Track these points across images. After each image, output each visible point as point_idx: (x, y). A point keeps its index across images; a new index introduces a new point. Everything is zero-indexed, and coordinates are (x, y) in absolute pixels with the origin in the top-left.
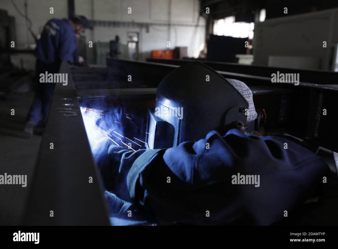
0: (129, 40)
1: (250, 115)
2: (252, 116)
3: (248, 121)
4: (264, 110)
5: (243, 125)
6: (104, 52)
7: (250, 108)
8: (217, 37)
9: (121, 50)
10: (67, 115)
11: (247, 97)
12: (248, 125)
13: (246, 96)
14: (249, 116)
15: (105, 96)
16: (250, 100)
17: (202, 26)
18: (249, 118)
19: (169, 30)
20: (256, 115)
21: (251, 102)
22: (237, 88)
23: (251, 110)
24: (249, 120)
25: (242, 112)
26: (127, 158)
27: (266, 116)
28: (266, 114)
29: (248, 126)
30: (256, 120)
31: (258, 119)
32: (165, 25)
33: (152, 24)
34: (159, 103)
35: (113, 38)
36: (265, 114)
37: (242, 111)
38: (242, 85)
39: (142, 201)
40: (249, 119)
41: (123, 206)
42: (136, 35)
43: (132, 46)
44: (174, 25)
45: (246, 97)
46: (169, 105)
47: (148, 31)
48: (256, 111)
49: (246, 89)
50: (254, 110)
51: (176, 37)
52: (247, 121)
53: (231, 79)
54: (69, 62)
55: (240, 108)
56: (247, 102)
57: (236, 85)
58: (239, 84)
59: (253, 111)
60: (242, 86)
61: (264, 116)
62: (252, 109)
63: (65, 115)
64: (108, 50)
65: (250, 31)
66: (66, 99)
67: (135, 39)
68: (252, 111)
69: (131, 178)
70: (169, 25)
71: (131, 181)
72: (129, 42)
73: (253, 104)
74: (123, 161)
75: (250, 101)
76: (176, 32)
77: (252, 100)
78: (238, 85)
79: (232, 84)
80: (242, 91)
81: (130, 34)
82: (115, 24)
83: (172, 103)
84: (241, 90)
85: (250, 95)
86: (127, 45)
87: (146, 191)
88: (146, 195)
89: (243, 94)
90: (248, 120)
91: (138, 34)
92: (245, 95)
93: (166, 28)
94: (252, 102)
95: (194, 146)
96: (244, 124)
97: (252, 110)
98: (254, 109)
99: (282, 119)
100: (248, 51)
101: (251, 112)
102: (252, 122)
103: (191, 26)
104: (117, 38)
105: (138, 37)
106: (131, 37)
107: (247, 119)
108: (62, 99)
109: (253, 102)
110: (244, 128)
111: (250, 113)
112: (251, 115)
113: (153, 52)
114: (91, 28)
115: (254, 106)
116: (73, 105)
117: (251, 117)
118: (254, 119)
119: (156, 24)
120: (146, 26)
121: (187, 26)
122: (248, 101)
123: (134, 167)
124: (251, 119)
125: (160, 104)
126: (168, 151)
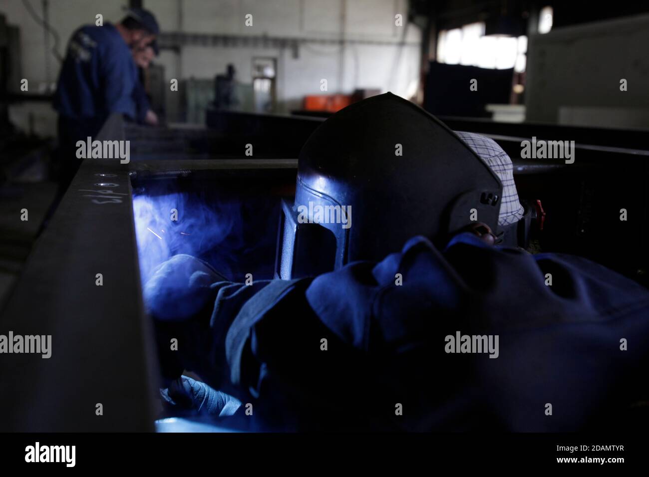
0: (257, 73)
1: (507, 210)
2: (512, 212)
3: (502, 225)
4: (540, 201)
5: (490, 231)
6: (202, 98)
7: (507, 195)
8: (445, 66)
9: (239, 94)
10: (100, 201)
11: (500, 170)
12: (502, 233)
13: (497, 168)
14: (505, 213)
15: (190, 171)
16: (507, 176)
17: (412, 45)
18: (505, 218)
19: (342, 52)
20: (522, 211)
21: (509, 183)
22: (478, 151)
23: (508, 199)
24: (504, 222)
25: (488, 204)
26: (227, 298)
27: (545, 214)
28: (545, 212)
29: (503, 235)
30: (521, 222)
31: (526, 220)
32: (332, 42)
33: (304, 41)
34: (302, 184)
35: (222, 70)
36: (542, 211)
37: (488, 200)
38: (488, 144)
39: (255, 389)
40: (505, 220)
41: (225, 408)
42: (270, 63)
43: (262, 87)
44: (353, 42)
45: (496, 171)
46: (325, 187)
47: (296, 55)
48: (521, 202)
49: (497, 153)
50: (515, 200)
51: (357, 67)
52: (499, 224)
53: (464, 133)
54: (126, 117)
55: (484, 194)
56: (501, 181)
57: (475, 145)
58: (481, 143)
59: (514, 202)
60: (489, 148)
61: (540, 214)
62: (512, 198)
63: (96, 201)
64: (211, 95)
65: (518, 54)
66: (103, 175)
67: (270, 72)
68: (510, 202)
69: (234, 340)
70: (342, 42)
71: (234, 347)
72: (255, 78)
73: (515, 186)
74: (218, 304)
75: (507, 180)
76: (356, 59)
77: (513, 178)
78: (479, 145)
79: (466, 143)
80: (488, 156)
81: (258, 62)
82: (225, 40)
83: (331, 182)
84: (485, 156)
85: (506, 167)
86: (252, 86)
87: (264, 366)
88: (263, 373)
89: (492, 164)
90: (502, 223)
91: (275, 61)
92: (494, 166)
93: (334, 49)
94: (510, 181)
95: (374, 271)
96: (492, 229)
97: (511, 200)
98: (517, 197)
99: (583, 231)
100: (514, 98)
101: (509, 204)
102: (512, 226)
103: (389, 44)
104: (231, 70)
105: (276, 68)
106: (260, 68)
107: (500, 219)
108: (97, 175)
109: (513, 182)
110: (491, 238)
111: (507, 207)
112: (509, 211)
113: (306, 100)
114: (177, 49)
115: (515, 192)
116: (116, 185)
117: (508, 215)
118: (516, 220)
119: (313, 41)
120: (293, 45)
121: (380, 43)
122: (501, 179)
123: (241, 318)
124: (508, 220)
125: (306, 186)
126: (318, 282)
